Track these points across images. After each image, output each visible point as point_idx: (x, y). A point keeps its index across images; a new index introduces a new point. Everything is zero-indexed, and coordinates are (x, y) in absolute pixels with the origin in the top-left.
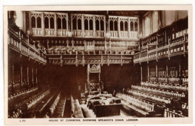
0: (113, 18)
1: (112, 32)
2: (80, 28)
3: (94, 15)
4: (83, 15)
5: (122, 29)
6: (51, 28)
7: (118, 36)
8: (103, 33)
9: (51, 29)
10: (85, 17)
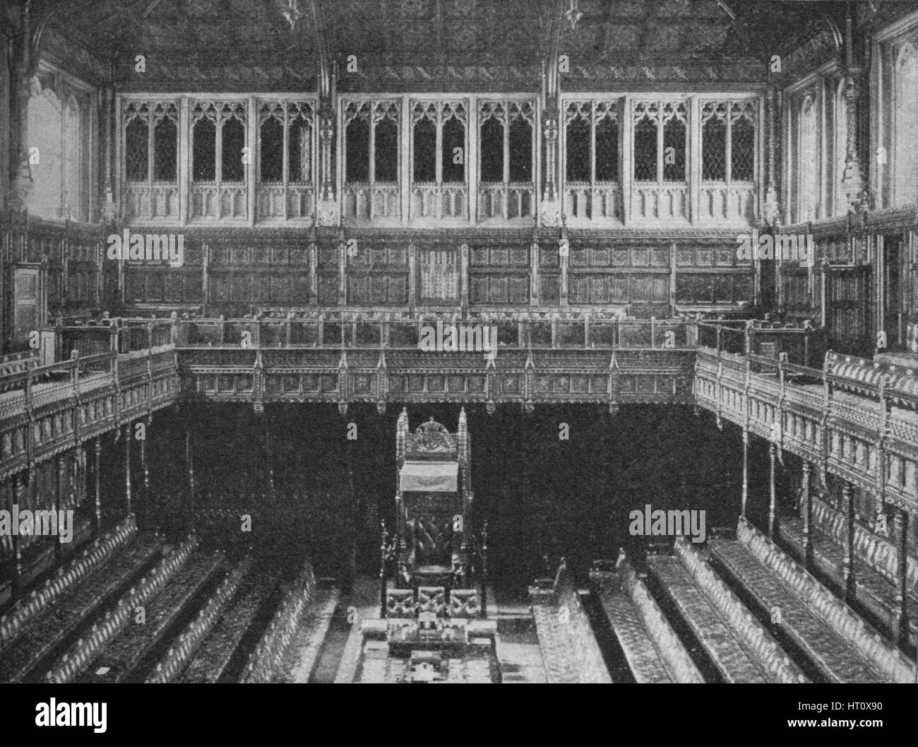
0: (587, 107)
1: (581, 187)
2: (388, 172)
3: (472, 97)
4: (407, 97)
5: (645, 171)
6: (227, 176)
7: (620, 214)
8: (526, 195)
9: (227, 186)
10: (419, 108)
